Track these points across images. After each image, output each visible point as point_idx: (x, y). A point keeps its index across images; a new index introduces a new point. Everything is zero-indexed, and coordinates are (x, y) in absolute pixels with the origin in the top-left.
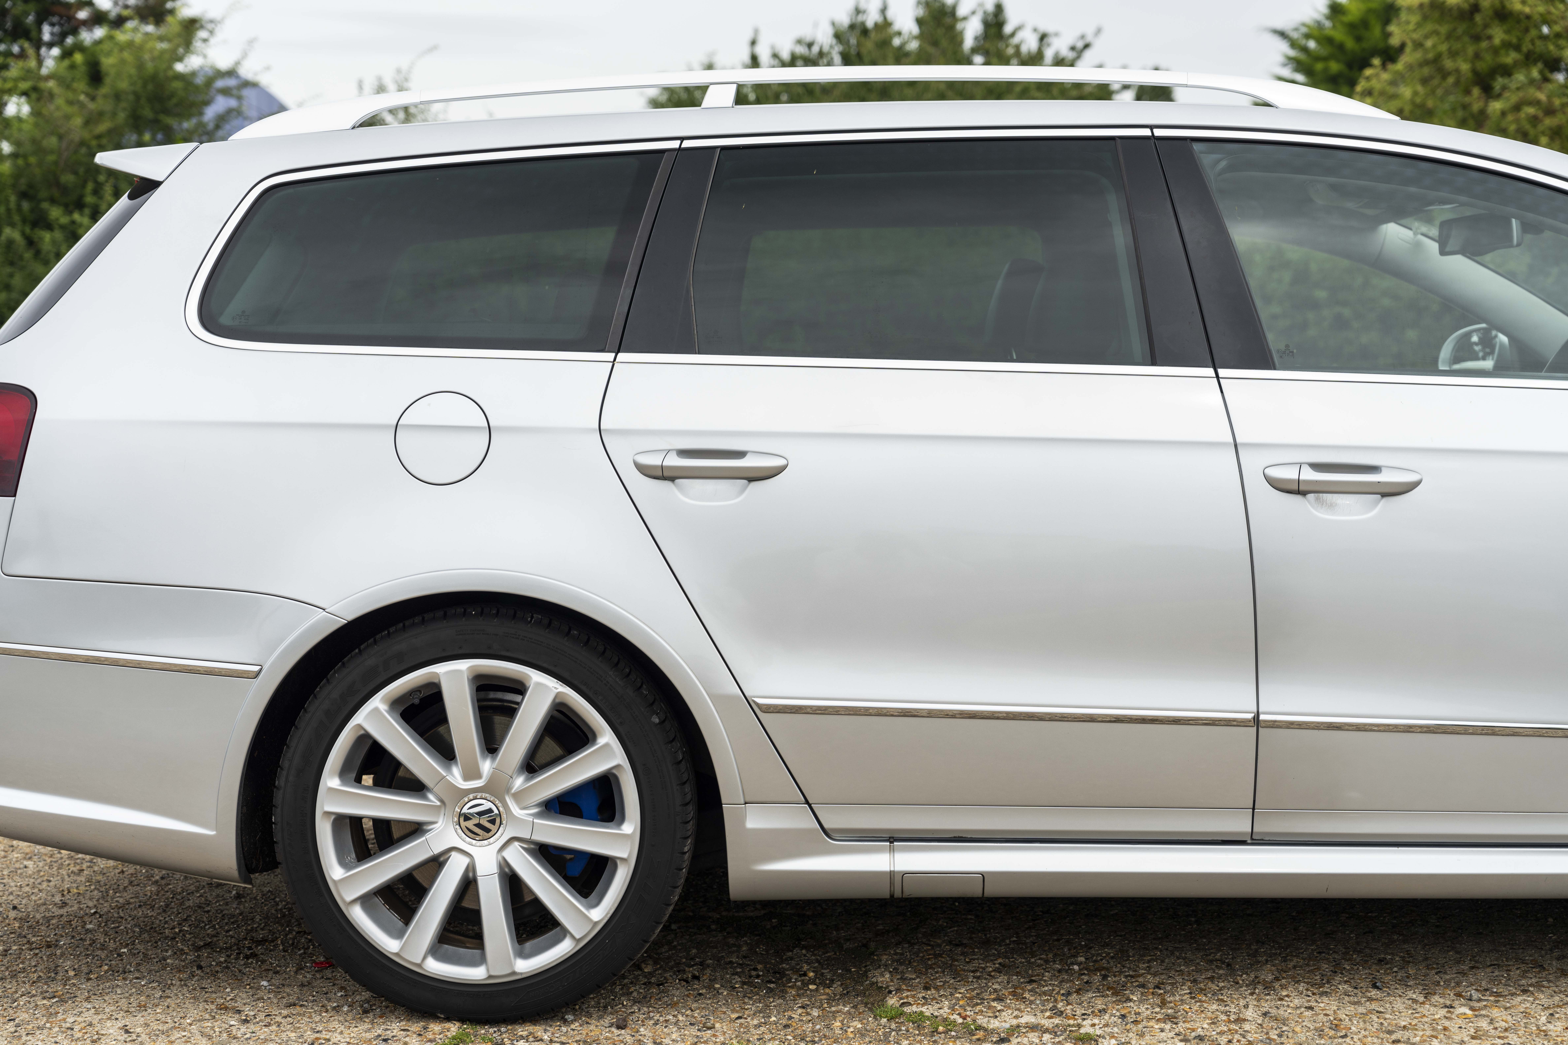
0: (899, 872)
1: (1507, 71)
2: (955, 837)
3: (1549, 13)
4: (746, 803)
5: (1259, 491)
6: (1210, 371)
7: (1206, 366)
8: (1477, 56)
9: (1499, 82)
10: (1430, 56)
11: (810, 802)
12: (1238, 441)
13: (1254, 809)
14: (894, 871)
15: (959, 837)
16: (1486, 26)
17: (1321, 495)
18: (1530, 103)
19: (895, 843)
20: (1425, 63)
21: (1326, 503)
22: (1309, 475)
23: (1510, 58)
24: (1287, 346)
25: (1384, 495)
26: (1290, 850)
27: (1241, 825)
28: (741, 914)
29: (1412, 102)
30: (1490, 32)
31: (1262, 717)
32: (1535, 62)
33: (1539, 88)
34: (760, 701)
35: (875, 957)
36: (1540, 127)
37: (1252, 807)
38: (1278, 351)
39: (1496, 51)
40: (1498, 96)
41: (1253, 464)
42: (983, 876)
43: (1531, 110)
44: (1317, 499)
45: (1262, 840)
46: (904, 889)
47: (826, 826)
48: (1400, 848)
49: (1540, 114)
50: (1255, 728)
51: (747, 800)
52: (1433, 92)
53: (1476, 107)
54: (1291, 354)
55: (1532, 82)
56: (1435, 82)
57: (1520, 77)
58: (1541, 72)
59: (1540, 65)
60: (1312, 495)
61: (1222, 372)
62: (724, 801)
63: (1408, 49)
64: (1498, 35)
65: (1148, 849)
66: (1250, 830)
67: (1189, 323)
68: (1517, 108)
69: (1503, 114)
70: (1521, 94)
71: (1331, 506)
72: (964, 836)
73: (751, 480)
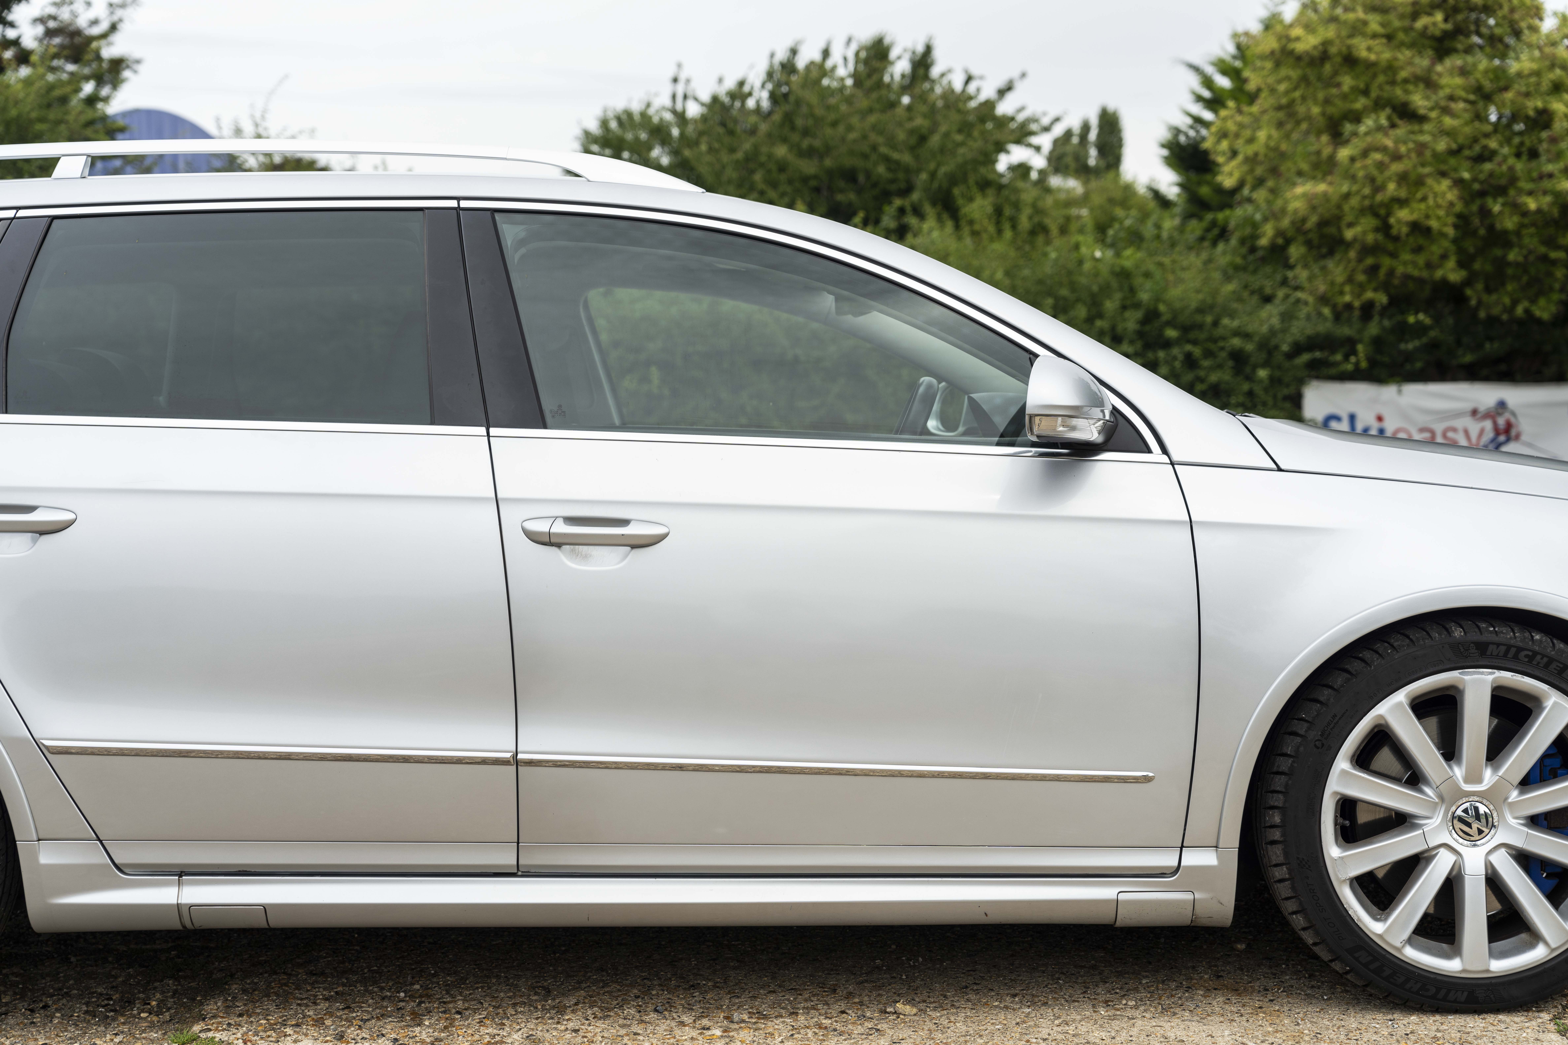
0: (186, 905)
1: (1356, 118)
2: (239, 871)
3: (1396, 59)
4: (39, 840)
5: (517, 543)
6: (482, 430)
7: (481, 426)
8: (1327, 101)
9: (1348, 127)
10: (1284, 101)
11: (101, 839)
12: (499, 496)
13: (518, 843)
14: (181, 904)
15: (243, 871)
16: (1336, 73)
17: (577, 547)
18: (1377, 149)
19: (183, 877)
20: (1279, 108)
21: (581, 555)
22: (561, 528)
23: (1360, 103)
24: (560, 406)
25: (633, 547)
26: (554, 882)
27: (507, 858)
28: (148, 947)
29: (1267, 146)
30: (1339, 79)
31: (520, 756)
32: (1383, 108)
33: (1386, 134)
34: (47, 743)
35: (227, 987)
36: (1387, 174)
37: (516, 841)
38: (551, 411)
39: (1345, 97)
40: (1346, 142)
41: (513, 517)
42: (265, 908)
43: (1378, 156)
44: (572, 550)
45: (529, 872)
46: (194, 921)
47: (116, 861)
48: (657, 879)
49: (1386, 159)
50: (515, 766)
51: (41, 837)
52: (1287, 136)
53: (1327, 151)
54: (563, 414)
55: (1379, 128)
56: (1289, 127)
57: (1369, 123)
58: (1389, 118)
59: (1388, 111)
60: (568, 547)
61: (493, 431)
62: (17, 838)
63: (1263, 95)
64: (1347, 82)
65: (421, 881)
66: (516, 863)
67: (469, 384)
68: (1365, 153)
69: (1353, 159)
70: (1369, 139)
71: (586, 557)
72: (248, 870)
73: (42, 533)
